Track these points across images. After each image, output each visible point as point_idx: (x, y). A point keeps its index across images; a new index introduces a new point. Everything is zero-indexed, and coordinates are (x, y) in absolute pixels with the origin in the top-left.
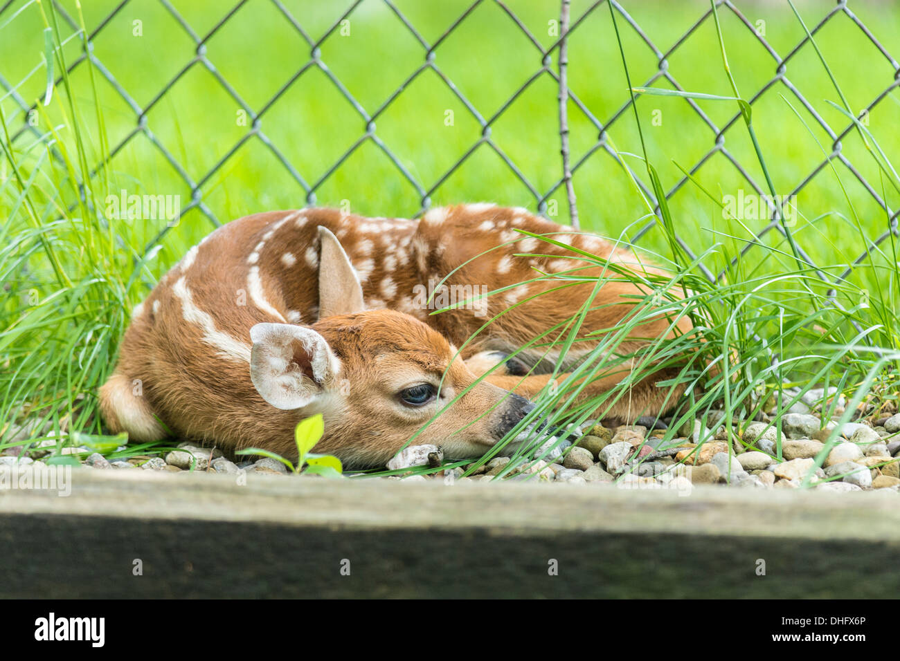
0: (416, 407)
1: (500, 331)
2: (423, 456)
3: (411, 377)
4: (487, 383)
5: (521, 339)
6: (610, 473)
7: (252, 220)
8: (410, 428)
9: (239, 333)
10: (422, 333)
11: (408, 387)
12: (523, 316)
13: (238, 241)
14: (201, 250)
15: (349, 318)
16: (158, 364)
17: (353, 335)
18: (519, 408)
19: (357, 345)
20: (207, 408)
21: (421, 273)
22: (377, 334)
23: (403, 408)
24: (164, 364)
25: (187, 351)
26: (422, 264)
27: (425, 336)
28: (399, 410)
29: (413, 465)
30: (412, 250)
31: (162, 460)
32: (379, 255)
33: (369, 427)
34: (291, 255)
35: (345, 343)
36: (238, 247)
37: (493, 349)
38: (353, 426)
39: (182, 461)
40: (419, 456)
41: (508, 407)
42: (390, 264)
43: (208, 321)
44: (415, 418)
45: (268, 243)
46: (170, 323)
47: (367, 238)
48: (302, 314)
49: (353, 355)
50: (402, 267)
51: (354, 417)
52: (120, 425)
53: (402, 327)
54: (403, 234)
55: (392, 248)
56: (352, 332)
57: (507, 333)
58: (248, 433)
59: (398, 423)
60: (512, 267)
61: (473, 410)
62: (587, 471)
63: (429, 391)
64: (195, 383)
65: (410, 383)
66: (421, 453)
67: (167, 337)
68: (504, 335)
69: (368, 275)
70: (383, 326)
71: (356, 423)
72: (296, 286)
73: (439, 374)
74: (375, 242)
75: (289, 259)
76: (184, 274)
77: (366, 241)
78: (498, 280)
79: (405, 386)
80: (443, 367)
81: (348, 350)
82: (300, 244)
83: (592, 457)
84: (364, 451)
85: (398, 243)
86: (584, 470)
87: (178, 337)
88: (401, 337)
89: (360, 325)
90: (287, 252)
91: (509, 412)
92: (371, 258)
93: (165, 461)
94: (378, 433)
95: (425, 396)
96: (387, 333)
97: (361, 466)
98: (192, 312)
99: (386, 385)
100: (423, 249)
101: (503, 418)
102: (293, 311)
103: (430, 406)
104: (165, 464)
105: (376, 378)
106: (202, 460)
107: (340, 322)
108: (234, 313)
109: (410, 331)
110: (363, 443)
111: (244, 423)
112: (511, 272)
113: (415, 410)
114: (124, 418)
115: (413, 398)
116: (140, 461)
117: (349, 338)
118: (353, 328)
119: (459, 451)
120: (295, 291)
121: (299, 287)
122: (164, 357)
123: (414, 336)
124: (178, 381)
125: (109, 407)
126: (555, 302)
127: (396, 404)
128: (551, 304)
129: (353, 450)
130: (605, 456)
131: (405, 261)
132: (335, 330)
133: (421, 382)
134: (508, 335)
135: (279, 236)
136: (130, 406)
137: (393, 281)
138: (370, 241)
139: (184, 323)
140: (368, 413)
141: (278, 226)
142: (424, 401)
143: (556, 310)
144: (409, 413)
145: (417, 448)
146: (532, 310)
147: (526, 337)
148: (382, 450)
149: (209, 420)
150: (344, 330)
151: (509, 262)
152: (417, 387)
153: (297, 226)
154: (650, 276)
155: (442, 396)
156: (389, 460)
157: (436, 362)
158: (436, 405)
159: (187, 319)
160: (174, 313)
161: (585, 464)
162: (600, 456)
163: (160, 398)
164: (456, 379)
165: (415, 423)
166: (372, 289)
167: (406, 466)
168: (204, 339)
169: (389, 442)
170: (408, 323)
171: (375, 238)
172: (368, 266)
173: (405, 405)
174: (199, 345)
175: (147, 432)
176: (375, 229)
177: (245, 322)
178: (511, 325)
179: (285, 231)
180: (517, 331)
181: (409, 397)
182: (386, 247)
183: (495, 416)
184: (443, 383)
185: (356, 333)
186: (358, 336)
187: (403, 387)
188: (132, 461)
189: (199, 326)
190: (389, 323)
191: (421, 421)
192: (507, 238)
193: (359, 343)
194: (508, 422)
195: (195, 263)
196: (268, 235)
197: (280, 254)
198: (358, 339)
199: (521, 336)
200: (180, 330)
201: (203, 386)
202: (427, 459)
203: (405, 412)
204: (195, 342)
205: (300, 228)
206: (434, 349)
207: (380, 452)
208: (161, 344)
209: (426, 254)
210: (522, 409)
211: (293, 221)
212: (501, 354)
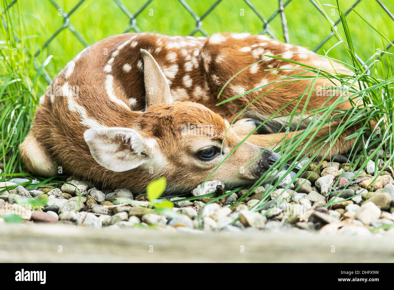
0: (208, 160)
1: (252, 107)
2: (213, 187)
3: (205, 143)
4: (248, 143)
5: (264, 110)
6: (323, 195)
7: (104, 43)
8: (204, 173)
9: (101, 119)
10: (209, 116)
11: (203, 149)
12: (266, 98)
13: (97, 57)
14: (77, 65)
15: (165, 109)
16: (55, 135)
17: (168, 121)
18: (267, 158)
19: (170, 127)
20: (84, 162)
21: (206, 73)
22: (183, 119)
23: (200, 162)
24: (58, 136)
25: (72, 129)
26: (207, 68)
27: (211, 118)
28: (198, 163)
29: (208, 193)
30: (200, 59)
31: (59, 190)
32: (181, 62)
33: (180, 172)
34: (128, 65)
35: (163, 126)
36: (98, 60)
37: (248, 118)
38: (171, 173)
39: (71, 190)
40: (211, 187)
41: (261, 158)
42: (188, 67)
43: (83, 111)
44: (207, 167)
45: (116, 58)
46: (61, 111)
47: (173, 52)
48: (137, 100)
49: (168, 133)
50: (196, 69)
51: (171, 168)
52: (32, 166)
53: (197, 114)
54: (193, 48)
55: (188, 57)
56: (167, 119)
57: (256, 108)
58: (109, 177)
59: (197, 170)
60: (258, 69)
61: (240, 161)
62: (310, 194)
63: (215, 151)
64: (77, 148)
65: (204, 147)
66: (212, 185)
67: (59, 119)
68: (254, 109)
69: (175, 74)
70: (185, 114)
71: (173, 171)
72: (133, 84)
73: (220, 141)
74: (177, 54)
75: (127, 68)
76: (68, 80)
77: (173, 53)
78: (251, 77)
79: (201, 148)
80: (223, 137)
81: (165, 131)
82: (134, 58)
83: (311, 184)
84: (177, 185)
85: (192, 54)
86: (307, 193)
87: (66, 120)
88: (197, 120)
89: (172, 114)
90: (125, 63)
91: (262, 161)
92: (176, 64)
93: (61, 190)
94: (186, 176)
95: (212, 154)
96: (188, 118)
97: (176, 193)
98: (73, 106)
99: (189, 149)
100: (207, 59)
101: (259, 164)
102: (132, 98)
103: (216, 159)
104: (61, 192)
105: (183, 145)
106: (83, 190)
107: (160, 112)
108: (97, 106)
109: (201, 116)
110: (177, 181)
111: (107, 172)
112: (258, 73)
113: (208, 162)
114: (34, 163)
115: (206, 155)
116: (46, 189)
117: (165, 123)
118: (168, 116)
119: (233, 183)
120: (133, 87)
121: (135, 84)
122: (59, 132)
123: (204, 119)
124: (67, 146)
125: (26, 156)
126: (284, 89)
127: (196, 159)
128: (282, 90)
129: (171, 185)
130: (319, 184)
131: (197, 66)
132: (157, 117)
133: (210, 146)
134: (257, 109)
135: (122, 53)
136: (38, 155)
137: (190, 77)
138: (175, 53)
139: (69, 112)
140: (179, 165)
141: (121, 47)
142: (212, 156)
143: (284, 94)
144: (204, 164)
145: (210, 182)
146: (271, 94)
147: (267, 109)
148: (188, 185)
149: (86, 169)
150: (163, 117)
151: (256, 67)
152: (208, 149)
153: (132, 47)
154: (338, 75)
155: (223, 153)
156: (193, 189)
157: (219, 134)
158: (219, 159)
159: (71, 110)
160: (63, 105)
161: (307, 189)
162: (316, 184)
163: (56, 155)
164: (229, 142)
165: (208, 169)
166: (177, 83)
167: (204, 193)
168: (81, 123)
169: (192, 180)
170: (200, 111)
171: (178, 51)
172: (175, 69)
173: (202, 160)
174: (79, 126)
175: (48, 171)
176: (176, 45)
177: (105, 112)
178: (259, 103)
179: (125, 51)
180: (263, 106)
181: (203, 155)
182: (185, 57)
183: (254, 163)
184: (223, 146)
185: (169, 119)
186: (171, 121)
187: (199, 149)
188: (41, 189)
189: (78, 114)
190: (189, 112)
191: (211, 168)
192: (256, 54)
193: (172, 126)
194: (262, 166)
195: (74, 73)
196: (115, 54)
197: (122, 65)
198: (171, 124)
199: (264, 109)
200: (67, 116)
201: (82, 150)
202: (216, 189)
203: (202, 164)
204: (76, 124)
205: (134, 48)
206: (217, 125)
207: (187, 186)
208: (56, 123)
209: (209, 62)
210: (269, 158)
211: (129, 44)
212: (253, 121)
